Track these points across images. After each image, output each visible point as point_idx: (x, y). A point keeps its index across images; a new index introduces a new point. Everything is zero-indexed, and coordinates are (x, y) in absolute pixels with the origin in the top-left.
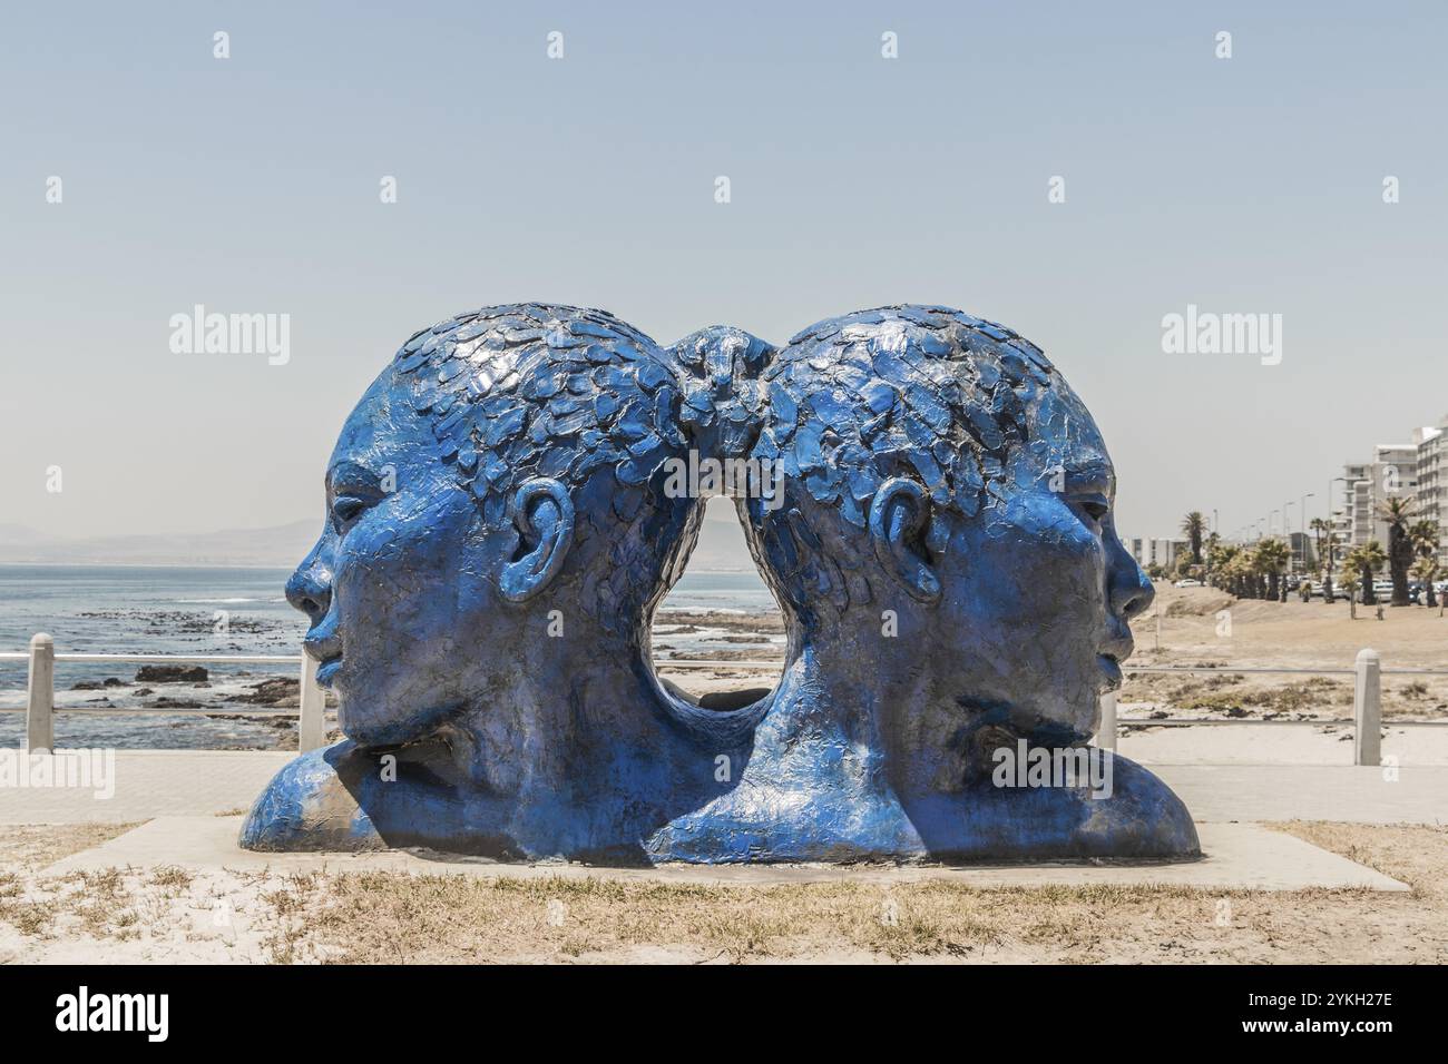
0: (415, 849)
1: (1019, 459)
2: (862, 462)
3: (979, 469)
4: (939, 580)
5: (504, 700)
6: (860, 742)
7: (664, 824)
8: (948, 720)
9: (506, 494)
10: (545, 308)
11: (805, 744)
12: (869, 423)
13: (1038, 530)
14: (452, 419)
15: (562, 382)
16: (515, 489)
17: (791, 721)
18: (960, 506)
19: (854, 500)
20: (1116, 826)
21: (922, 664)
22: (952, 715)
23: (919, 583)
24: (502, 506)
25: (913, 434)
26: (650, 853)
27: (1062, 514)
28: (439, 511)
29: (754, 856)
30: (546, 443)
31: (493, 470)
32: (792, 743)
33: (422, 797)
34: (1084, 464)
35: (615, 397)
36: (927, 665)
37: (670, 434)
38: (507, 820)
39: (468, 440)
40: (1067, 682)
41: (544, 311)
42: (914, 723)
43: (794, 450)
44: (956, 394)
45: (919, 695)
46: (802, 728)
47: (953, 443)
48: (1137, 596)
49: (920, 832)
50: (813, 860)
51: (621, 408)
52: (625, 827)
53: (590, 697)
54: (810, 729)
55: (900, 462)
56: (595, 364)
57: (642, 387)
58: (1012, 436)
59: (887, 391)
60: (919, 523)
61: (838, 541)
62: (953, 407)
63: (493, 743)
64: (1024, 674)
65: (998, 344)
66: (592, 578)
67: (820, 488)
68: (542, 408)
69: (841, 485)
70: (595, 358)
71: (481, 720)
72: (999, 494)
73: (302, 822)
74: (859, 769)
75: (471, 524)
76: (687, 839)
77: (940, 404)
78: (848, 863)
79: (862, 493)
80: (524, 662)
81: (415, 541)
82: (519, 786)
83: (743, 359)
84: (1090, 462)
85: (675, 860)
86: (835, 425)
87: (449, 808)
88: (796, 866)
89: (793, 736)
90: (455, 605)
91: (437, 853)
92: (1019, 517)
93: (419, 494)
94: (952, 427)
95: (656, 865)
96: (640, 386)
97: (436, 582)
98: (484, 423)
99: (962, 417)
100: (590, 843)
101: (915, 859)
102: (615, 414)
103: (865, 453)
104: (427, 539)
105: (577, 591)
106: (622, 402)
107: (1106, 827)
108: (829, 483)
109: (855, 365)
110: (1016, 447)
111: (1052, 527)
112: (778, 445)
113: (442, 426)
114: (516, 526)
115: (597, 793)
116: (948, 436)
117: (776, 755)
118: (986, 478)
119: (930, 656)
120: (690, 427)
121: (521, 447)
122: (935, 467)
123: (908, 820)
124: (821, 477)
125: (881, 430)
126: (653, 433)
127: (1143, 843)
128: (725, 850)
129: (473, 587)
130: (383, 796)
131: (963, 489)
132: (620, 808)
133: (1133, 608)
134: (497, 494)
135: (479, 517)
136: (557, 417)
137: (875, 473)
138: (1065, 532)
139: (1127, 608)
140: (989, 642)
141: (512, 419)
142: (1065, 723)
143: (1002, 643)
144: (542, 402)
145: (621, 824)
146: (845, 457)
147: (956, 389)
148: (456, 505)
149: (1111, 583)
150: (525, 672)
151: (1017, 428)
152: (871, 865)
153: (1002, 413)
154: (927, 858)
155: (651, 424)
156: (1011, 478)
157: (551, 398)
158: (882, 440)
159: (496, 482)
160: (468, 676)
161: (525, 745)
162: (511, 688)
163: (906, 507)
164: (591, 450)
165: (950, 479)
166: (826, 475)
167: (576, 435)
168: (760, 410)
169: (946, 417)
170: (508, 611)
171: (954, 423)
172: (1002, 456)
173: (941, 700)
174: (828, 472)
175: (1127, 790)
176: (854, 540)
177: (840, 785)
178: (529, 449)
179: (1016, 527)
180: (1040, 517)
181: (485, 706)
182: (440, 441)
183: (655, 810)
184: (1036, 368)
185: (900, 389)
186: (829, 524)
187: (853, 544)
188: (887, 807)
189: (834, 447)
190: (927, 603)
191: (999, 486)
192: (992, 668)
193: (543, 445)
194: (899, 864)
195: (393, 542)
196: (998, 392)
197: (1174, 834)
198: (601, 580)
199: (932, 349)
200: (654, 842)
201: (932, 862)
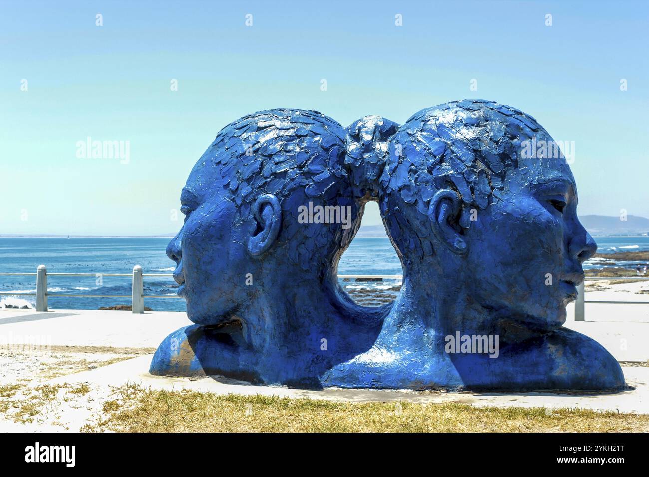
0: (217, 376)
1: (512, 177)
2: (427, 182)
3: (489, 183)
4: (467, 243)
5: (255, 304)
6: (431, 327)
7: (331, 367)
8: (478, 316)
9: (250, 202)
10: (283, 111)
11: (406, 327)
12: (432, 161)
13: (520, 215)
14: (229, 166)
15: (281, 146)
16: (255, 200)
17: (399, 315)
18: (477, 203)
19: (424, 202)
20: (572, 373)
21: (461, 287)
22: (480, 313)
23: (455, 244)
24: (249, 209)
25: (454, 166)
26: (322, 382)
27: (534, 206)
28: (220, 212)
29: (373, 385)
30: (270, 177)
31: (245, 190)
32: (400, 327)
33: (222, 351)
34: (549, 179)
35: (307, 153)
36: (463, 287)
37: (337, 170)
38: (256, 364)
39: (235, 176)
40: (540, 296)
41: (282, 112)
42: (459, 317)
43: (397, 177)
44: (477, 144)
45: (460, 303)
46: (404, 319)
47: (475, 170)
48: (585, 249)
49: (461, 374)
50: (403, 388)
51: (310, 158)
52: (311, 368)
53: (298, 303)
54: (408, 320)
55: (447, 181)
56: (299, 137)
57: (323, 148)
58: (508, 165)
59: (442, 144)
60: (456, 213)
61: (416, 223)
62: (475, 151)
63: (253, 325)
64: (515, 292)
65: (506, 117)
66: (294, 243)
67: (408, 196)
68: (270, 160)
69: (417, 194)
70: (299, 134)
71: (246, 314)
72: (499, 196)
73: (169, 362)
74: (430, 341)
75: (235, 218)
76: (341, 375)
77: (469, 149)
78: (421, 390)
79: (427, 197)
80: (263, 285)
81: (209, 226)
82: (263, 346)
83: (379, 132)
84: (553, 178)
85: (334, 386)
86: (415, 162)
87: (233, 357)
88: (394, 391)
89: (400, 323)
90: (228, 258)
91: (226, 378)
92: (509, 208)
93: (212, 204)
94: (475, 161)
95: (325, 389)
96: (321, 147)
97: (218, 247)
98: (242, 167)
99: (481, 156)
100: (293, 376)
101: (458, 388)
102: (306, 161)
103: (429, 177)
104: (214, 226)
105: (287, 251)
106: (311, 155)
107: (566, 373)
108: (412, 193)
109: (428, 131)
110: (511, 171)
111: (528, 213)
112: (390, 174)
113: (224, 170)
114: (255, 218)
115: (300, 351)
116: (472, 166)
117: (391, 333)
118: (492, 188)
119: (465, 282)
120: (350, 167)
121: (258, 179)
122: (465, 183)
123: (455, 368)
124: (408, 190)
125: (437, 164)
126: (327, 170)
127: (587, 382)
128: (360, 381)
129: (236, 249)
130: (206, 350)
131: (479, 194)
132: (310, 358)
133: (584, 256)
134: (246, 203)
135: (238, 214)
136: (277, 163)
137: (434, 187)
138: (536, 216)
139: (580, 256)
140: (494, 275)
141: (254, 165)
142: (541, 318)
143: (501, 276)
144: (270, 156)
145: (310, 367)
146: (419, 179)
147: (478, 141)
148: (228, 209)
149: (568, 243)
150: (263, 290)
151: (512, 160)
152: (433, 391)
153: (503, 153)
154: (464, 388)
155: (326, 166)
156: (506, 188)
157: (275, 154)
158: (437, 169)
159: (246, 197)
160: (237, 292)
161: (266, 326)
162: (258, 298)
163: (448, 204)
164: (292, 180)
165: (472, 189)
166: (410, 189)
167: (286, 172)
168: (384, 157)
169: (471, 156)
170: (252, 260)
171: (476, 159)
172: (502, 176)
173: (473, 305)
174: (411, 188)
175: (580, 353)
176: (425, 222)
177: (421, 349)
178: (262, 180)
179: (508, 213)
180: (522, 208)
181: (247, 307)
182: (223, 177)
183: (326, 360)
184: (528, 129)
185: (449, 142)
186: (412, 214)
187: (424, 225)
188: (444, 361)
189: (415, 174)
190: (460, 254)
191: (500, 192)
192: (497, 289)
193: (268, 178)
194: (448, 391)
195: (199, 227)
196: (502, 142)
197: (606, 377)
198: (300, 244)
199: (468, 121)
200: (325, 376)
201: (467, 390)
